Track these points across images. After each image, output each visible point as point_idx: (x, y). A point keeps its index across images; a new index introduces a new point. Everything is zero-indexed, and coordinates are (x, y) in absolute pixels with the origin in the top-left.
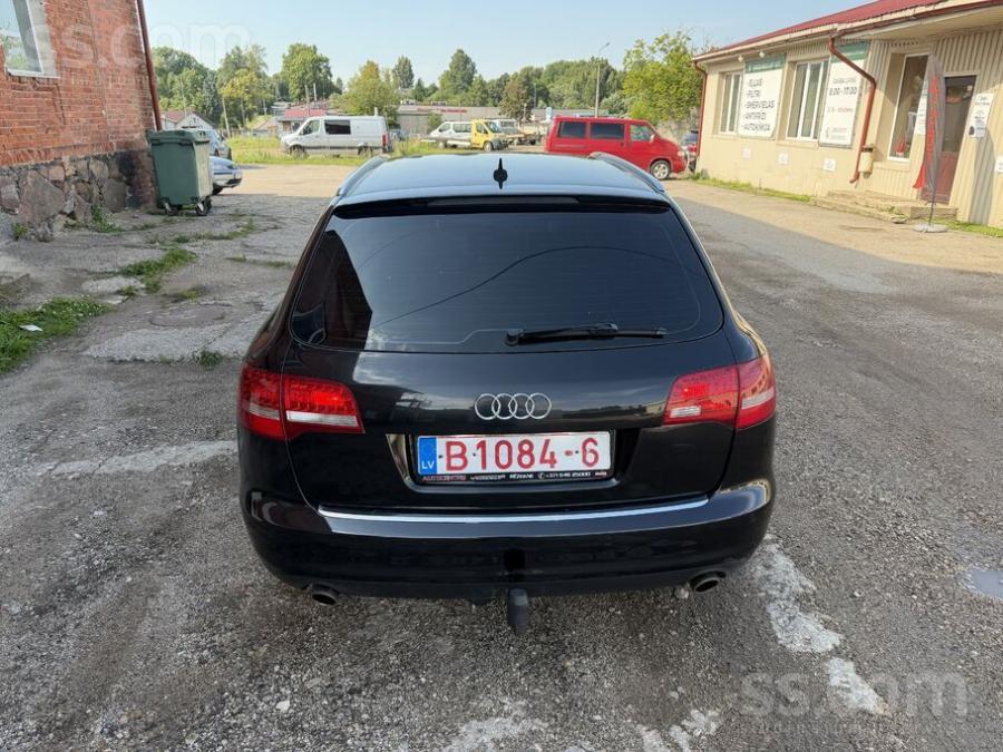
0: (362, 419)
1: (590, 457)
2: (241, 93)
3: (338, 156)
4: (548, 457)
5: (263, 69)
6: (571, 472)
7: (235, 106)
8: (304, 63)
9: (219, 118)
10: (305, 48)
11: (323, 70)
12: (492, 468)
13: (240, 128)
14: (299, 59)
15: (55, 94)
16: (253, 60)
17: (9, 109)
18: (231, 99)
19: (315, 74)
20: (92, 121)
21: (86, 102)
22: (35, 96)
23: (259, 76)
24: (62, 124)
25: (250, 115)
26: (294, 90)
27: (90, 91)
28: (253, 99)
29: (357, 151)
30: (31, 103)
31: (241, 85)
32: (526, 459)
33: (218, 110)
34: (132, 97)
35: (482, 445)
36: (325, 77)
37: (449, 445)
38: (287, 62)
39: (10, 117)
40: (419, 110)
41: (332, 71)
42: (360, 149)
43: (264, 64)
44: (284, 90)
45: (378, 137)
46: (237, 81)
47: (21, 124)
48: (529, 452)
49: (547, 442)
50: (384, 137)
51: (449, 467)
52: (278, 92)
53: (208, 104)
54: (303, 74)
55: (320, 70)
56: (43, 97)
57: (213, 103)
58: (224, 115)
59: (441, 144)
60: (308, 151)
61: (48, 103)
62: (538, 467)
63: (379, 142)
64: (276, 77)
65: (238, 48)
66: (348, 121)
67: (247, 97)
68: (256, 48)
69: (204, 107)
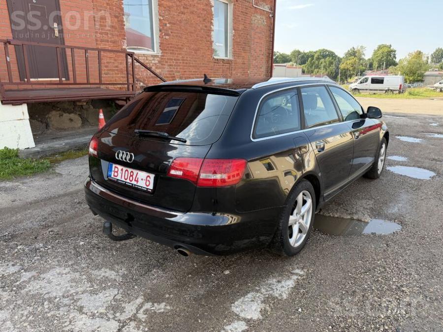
0: (98, 153)
1: (148, 183)
2: (349, 67)
3: (374, 94)
4: (136, 179)
5: (363, 56)
6: (142, 187)
7: (345, 72)
8: (383, 53)
9: (336, 77)
10: (385, 46)
11: (392, 56)
12: (123, 179)
13: (345, 82)
14: (381, 51)
15: (230, 65)
16: (359, 52)
17: (211, 70)
18: (344, 69)
19: (387, 58)
20: (243, 75)
21: (242, 68)
22: (223, 65)
23: (360, 59)
24: (230, 75)
25: (351, 76)
26: (376, 65)
27: (244, 64)
28: (354, 70)
29: (384, 91)
30: (220, 68)
31: (350, 63)
32: (131, 179)
33: (337, 74)
34: (262, 66)
35: (122, 170)
36: (393, 59)
37: (115, 167)
38: (375, 52)
39: (211, 72)
40: (439, 74)
41: (396, 56)
42: (386, 91)
43: (364, 54)
44: (371, 65)
45: (397, 85)
46: (348, 62)
47: (214, 75)
48: (132, 176)
49: (137, 173)
50: (401, 85)
51: (114, 176)
52: (368, 66)
53: (333, 72)
54: (382, 58)
55: (390, 56)
56: (226, 66)
57: (336, 71)
58: (339, 76)
59: (438, 90)
60: (360, 91)
61: (227, 68)
62: (134, 182)
63: (398, 88)
64: (369, 59)
65: (353, 48)
66: (384, 78)
67: (351, 68)
68: (362, 47)
69: (332, 73)
